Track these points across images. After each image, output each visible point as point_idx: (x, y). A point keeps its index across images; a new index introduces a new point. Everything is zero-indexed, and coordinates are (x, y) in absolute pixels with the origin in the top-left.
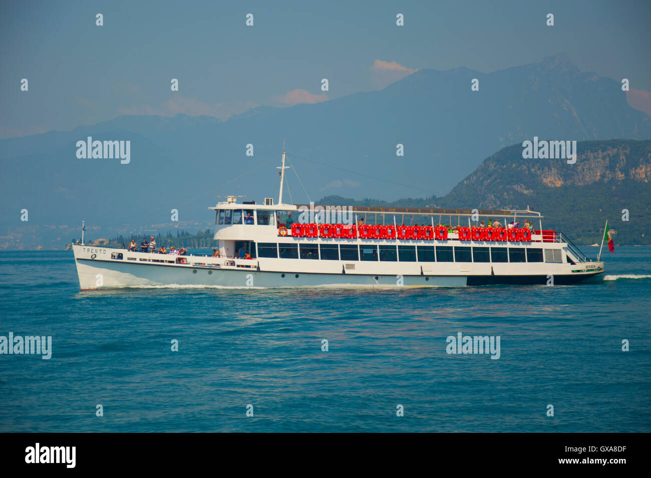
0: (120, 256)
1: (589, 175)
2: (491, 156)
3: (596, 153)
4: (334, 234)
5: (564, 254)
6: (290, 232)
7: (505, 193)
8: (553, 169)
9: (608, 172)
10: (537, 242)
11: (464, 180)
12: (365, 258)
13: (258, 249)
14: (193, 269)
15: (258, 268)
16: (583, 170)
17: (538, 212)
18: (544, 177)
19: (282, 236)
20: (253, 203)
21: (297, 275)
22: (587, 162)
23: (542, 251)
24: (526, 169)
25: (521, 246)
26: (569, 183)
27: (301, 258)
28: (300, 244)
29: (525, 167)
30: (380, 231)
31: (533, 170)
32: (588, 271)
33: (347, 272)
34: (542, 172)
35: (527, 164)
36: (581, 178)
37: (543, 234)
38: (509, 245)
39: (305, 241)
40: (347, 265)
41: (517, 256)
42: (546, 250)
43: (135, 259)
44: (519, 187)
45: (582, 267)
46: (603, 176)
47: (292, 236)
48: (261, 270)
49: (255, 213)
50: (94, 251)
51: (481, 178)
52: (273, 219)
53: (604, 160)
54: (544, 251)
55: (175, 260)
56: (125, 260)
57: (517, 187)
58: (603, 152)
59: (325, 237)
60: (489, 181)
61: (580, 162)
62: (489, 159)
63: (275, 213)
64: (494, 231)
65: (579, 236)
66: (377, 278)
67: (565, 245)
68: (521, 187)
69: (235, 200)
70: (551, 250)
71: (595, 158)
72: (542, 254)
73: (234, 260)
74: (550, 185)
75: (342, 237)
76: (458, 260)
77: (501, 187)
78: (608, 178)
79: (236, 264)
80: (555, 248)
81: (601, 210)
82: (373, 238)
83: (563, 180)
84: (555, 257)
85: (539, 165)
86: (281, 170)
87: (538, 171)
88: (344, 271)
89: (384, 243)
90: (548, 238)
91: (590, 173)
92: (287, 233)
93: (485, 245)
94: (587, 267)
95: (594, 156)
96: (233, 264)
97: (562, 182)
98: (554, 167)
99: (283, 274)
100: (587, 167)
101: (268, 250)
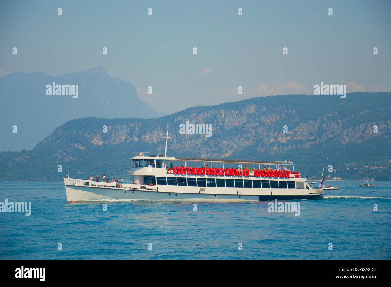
0: (87, 184)
1: (118, 138)
2: (60, 126)
3: (122, 126)
4: (194, 172)
5: (306, 184)
6: (172, 171)
7: (69, 149)
8: (97, 134)
9: (129, 137)
10: (292, 178)
11: (43, 140)
12: (210, 185)
13: (157, 180)
14: (125, 191)
15: (157, 190)
16: (115, 136)
17: (292, 162)
18: (92, 139)
19: (168, 173)
20: (154, 156)
21: (176, 194)
22: (117, 131)
23: (295, 183)
24: (81, 134)
25: (285, 180)
26: (106, 143)
27: (178, 185)
28: (178, 178)
29: (81, 133)
30: (216, 171)
31: (85, 135)
32: (316, 193)
33: (201, 192)
34: (90, 136)
35: (82, 131)
36: (113, 140)
37: (295, 174)
38: (279, 179)
39: (180, 176)
40: (201, 189)
41: (283, 185)
42: (296, 182)
43: (95, 185)
44: (77, 145)
45: (313, 191)
46: (126, 139)
47: (174, 173)
48: (159, 191)
49: (155, 161)
50: (74, 181)
51: (54, 139)
52: (164, 164)
53: (127, 130)
54: (295, 182)
55: (116, 186)
56: (90, 186)
57: (76, 145)
58: (126, 125)
59: (190, 174)
60: (59, 141)
61: (113, 131)
62: (59, 128)
63: (165, 162)
64: (271, 172)
65: (112, 174)
66: (215, 196)
67: (305, 179)
68: (78, 145)
69: (143, 155)
70: (299, 182)
71: (122, 128)
72: (294, 184)
73: (145, 186)
74: (95, 144)
75: (198, 175)
76: (254, 187)
77: (66, 144)
78: (129, 140)
79: (146, 188)
80: (301, 181)
81: (125, 159)
82: (213, 175)
83: (103, 141)
84: (301, 186)
85: (89, 132)
86: (166, 139)
87: (89, 136)
88: (199, 192)
89: (219, 177)
90: (297, 176)
91: (119, 137)
92: (171, 172)
93: (267, 179)
94: (316, 191)
95: (121, 127)
96: (144, 188)
97: (103, 142)
98: (98, 133)
99: (169, 194)
100: (117, 134)
101: (162, 181)
